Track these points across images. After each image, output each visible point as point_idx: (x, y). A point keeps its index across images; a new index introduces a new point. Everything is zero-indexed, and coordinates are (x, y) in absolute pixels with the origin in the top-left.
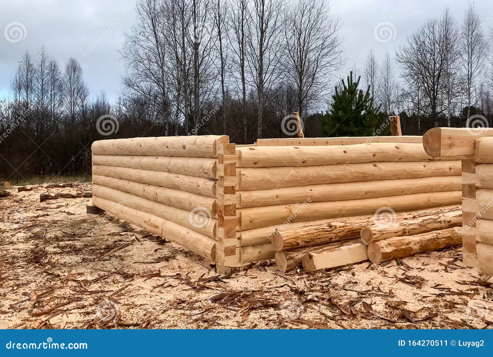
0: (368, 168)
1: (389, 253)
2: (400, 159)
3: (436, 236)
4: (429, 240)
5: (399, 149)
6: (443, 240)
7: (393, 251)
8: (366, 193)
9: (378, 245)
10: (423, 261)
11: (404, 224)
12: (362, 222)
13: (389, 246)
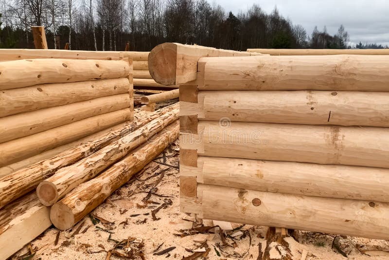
0: (32, 94)
1: (83, 211)
2: (68, 79)
3: (123, 170)
4: (118, 177)
5: (66, 67)
6: (130, 172)
7: (87, 206)
8: (31, 129)
9: (67, 205)
10: (118, 207)
11: (90, 164)
12: (35, 173)
13: (81, 202)
